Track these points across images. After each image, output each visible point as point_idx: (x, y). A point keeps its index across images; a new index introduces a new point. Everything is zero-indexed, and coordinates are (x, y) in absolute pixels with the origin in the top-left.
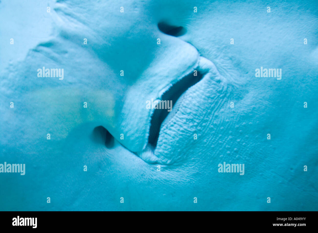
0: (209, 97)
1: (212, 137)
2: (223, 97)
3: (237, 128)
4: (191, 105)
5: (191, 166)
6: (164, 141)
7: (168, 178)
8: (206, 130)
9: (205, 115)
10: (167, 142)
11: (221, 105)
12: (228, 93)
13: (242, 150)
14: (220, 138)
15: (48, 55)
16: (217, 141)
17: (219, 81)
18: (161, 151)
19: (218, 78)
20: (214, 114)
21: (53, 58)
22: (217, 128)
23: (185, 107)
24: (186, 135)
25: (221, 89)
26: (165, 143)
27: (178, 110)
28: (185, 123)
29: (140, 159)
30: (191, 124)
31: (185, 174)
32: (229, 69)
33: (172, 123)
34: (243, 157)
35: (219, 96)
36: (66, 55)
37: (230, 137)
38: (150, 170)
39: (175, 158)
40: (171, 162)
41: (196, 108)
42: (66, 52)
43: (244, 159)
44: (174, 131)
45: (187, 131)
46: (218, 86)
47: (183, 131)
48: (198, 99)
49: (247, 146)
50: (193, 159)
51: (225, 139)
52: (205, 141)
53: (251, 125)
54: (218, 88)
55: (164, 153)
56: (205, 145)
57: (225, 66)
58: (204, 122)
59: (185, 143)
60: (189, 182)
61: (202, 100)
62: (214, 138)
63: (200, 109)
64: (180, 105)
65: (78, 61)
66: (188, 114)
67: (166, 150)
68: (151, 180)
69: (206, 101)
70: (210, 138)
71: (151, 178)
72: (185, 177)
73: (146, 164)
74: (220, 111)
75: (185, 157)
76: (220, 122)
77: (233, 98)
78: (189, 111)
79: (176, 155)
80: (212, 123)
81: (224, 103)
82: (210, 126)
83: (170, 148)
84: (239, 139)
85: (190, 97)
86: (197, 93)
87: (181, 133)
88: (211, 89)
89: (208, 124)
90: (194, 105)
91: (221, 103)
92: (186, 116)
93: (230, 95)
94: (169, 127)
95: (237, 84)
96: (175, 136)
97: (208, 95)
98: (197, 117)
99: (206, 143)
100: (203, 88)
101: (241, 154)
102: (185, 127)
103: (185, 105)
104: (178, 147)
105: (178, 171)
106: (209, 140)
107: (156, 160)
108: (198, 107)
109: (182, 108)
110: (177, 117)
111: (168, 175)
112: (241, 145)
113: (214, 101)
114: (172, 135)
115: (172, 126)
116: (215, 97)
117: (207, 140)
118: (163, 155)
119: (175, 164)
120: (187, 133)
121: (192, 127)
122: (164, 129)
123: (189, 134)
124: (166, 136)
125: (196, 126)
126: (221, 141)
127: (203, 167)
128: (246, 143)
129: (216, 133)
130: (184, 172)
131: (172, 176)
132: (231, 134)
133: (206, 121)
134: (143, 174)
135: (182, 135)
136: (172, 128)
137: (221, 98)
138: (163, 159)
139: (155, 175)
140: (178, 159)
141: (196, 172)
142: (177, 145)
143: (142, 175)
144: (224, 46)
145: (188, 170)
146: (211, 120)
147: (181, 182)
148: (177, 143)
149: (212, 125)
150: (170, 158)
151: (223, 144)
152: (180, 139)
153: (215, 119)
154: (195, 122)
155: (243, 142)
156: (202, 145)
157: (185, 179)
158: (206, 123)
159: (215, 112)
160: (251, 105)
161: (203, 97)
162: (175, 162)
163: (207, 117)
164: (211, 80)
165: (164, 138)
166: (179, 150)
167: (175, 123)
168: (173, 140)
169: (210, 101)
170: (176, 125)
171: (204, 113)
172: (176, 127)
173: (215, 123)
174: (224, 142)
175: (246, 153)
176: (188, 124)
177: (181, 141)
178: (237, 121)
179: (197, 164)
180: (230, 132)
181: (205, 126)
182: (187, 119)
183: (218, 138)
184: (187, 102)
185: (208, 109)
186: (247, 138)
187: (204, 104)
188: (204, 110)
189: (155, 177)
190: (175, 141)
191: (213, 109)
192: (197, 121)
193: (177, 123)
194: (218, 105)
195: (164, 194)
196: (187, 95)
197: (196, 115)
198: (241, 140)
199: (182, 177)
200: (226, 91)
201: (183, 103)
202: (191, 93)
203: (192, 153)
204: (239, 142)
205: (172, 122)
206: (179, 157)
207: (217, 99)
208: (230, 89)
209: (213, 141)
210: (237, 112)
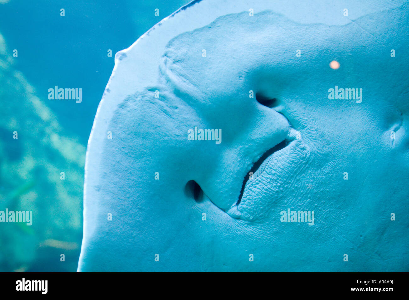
0: (293, 162)
1: (292, 198)
2: (305, 164)
3: (316, 193)
4: (276, 167)
5: (272, 225)
6: (248, 197)
7: (251, 234)
8: (287, 192)
9: (288, 177)
10: (250, 198)
11: (303, 171)
12: (310, 160)
13: (318, 214)
14: (300, 200)
15: (161, 107)
16: (297, 203)
17: (303, 149)
18: (245, 206)
19: (302, 146)
20: (295, 178)
21: (165, 111)
22: (297, 191)
23: (271, 168)
24: (269, 194)
25: (304, 156)
26: (249, 199)
27: (264, 170)
28: (269, 183)
29: (227, 215)
30: (274, 184)
31: (267, 232)
32: (314, 139)
33: (257, 182)
34: (319, 221)
35: (301, 162)
36: (176, 111)
37: (309, 200)
38: (235, 225)
39: (258, 215)
40: (253, 218)
41: (280, 170)
42: (177, 108)
43: (319, 222)
44: (259, 189)
45: (270, 190)
46: (302, 153)
47: (266, 190)
48: (283, 163)
49: (323, 211)
50: (274, 217)
51: (304, 202)
52: (286, 201)
53: (328, 191)
54: (302, 155)
55: (248, 209)
56: (286, 206)
57: (310, 136)
58: (286, 184)
59: (268, 201)
60: (269, 240)
61: (287, 164)
62: (294, 200)
63: (284, 172)
64: (266, 166)
65: (186, 116)
66: (272, 174)
67: (250, 206)
68: (236, 235)
69: (290, 165)
70: (291, 200)
71: (236, 233)
72: (266, 235)
73: (232, 219)
74: (301, 176)
75: (267, 215)
76: (301, 185)
77: (314, 165)
78: (274, 172)
79: (259, 212)
80: (293, 186)
81: (306, 169)
82: (292, 188)
83: (253, 205)
84: (316, 203)
85: (276, 160)
86: (283, 157)
87: (265, 191)
88: (296, 155)
89: (290, 186)
90: (279, 167)
91: (303, 169)
92: (270, 176)
93: (312, 162)
94: (255, 185)
95: (319, 153)
96: (259, 193)
97: (292, 159)
98: (280, 178)
99: (286, 204)
100: (288, 153)
101: (317, 217)
102: (269, 186)
103: (270, 166)
104: (261, 204)
105: (260, 229)
106: (290, 201)
107: (239, 215)
108: (282, 169)
109: (267, 169)
110: (262, 176)
111: (251, 232)
112: (318, 209)
113: (297, 166)
114: (256, 193)
115: (257, 184)
116: (298, 162)
117: (287, 201)
118: (246, 211)
119: (257, 221)
120: (270, 192)
121: (275, 187)
122: (250, 187)
123: (272, 193)
124: (251, 193)
125: (279, 187)
126: (300, 203)
127: (283, 227)
128: (322, 207)
129: (296, 196)
130: (265, 230)
131: (255, 233)
132: (310, 198)
133: (289, 183)
134: (229, 228)
135: (265, 193)
136: (257, 186)
137: (303, 164)
138: (246, 215)
139: (240, 231)
140: (260, 216)
141: (277, 230)
142: (260, 202)
143: (228, 230)
144: (311, 118)
145: (269, 228)
146: (293, 183)
147: (262, 240)
148: (260, 200)
149: (293, 187)
150: (252, 214)
151: (302, 206)
152: (264, 197)
153: (296, 183)
154: (278, 182)
155: (320, 207)
156: (283, 206)
157: (266, 237)
158: (288, 185)
159: (297, 176)
160: (329, 174)
161: (288, 161)
162: (257, 219)
163: (289, 180)
164: (297, 147)
165: (248, 194)
166: (261, 208)
167: (260, 182)
168: (257, 197)
169: (293, 165)
170: (260, 184)
171: (287, 175)
172: (260, 186)
173: (296, 186)
174: (303, 205)
175: (322, 217)
176: (272, 184)
177: (264, 199)
178: (316, 187)
179: (277, 223)
180: (309, 196)
181: (287, 188)
182: (271, 179)
183: (298, 200)
184: (273, 164)
185: (291, 173)
186: (324, 203)
187: (288, 167)
188: (287, 173)
189: (239, 233)
190: (259, 198)
191: (295, 172)
192: (281, 182)
193: (262, 181)
194: (301, 170)
195: (246, 250)
196: (273, 158)
197: (279, 176)
198: (318, 204)
199: (264, 235)
200: (309, 158)
201: (268, 164)
202: (277, 156)
203: (274, 212)
204: (316, 206)
205: (257, 180)
206: (262, 214)
207: (300, 164)
208: (312, 157)
209: (293, 203)
210: (317, 178)
